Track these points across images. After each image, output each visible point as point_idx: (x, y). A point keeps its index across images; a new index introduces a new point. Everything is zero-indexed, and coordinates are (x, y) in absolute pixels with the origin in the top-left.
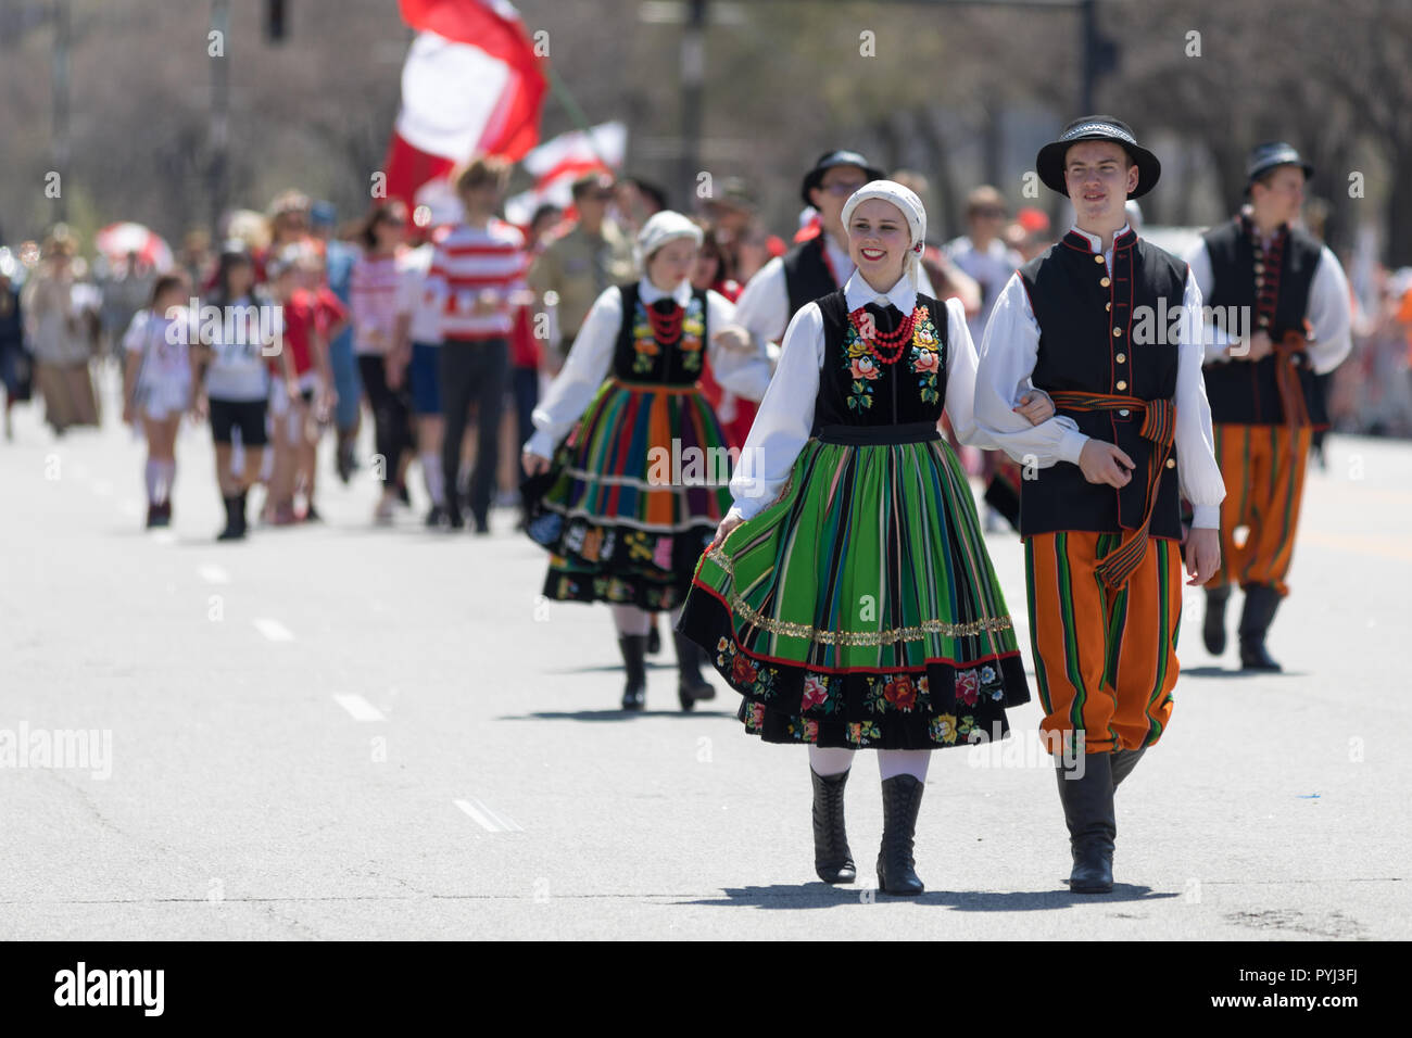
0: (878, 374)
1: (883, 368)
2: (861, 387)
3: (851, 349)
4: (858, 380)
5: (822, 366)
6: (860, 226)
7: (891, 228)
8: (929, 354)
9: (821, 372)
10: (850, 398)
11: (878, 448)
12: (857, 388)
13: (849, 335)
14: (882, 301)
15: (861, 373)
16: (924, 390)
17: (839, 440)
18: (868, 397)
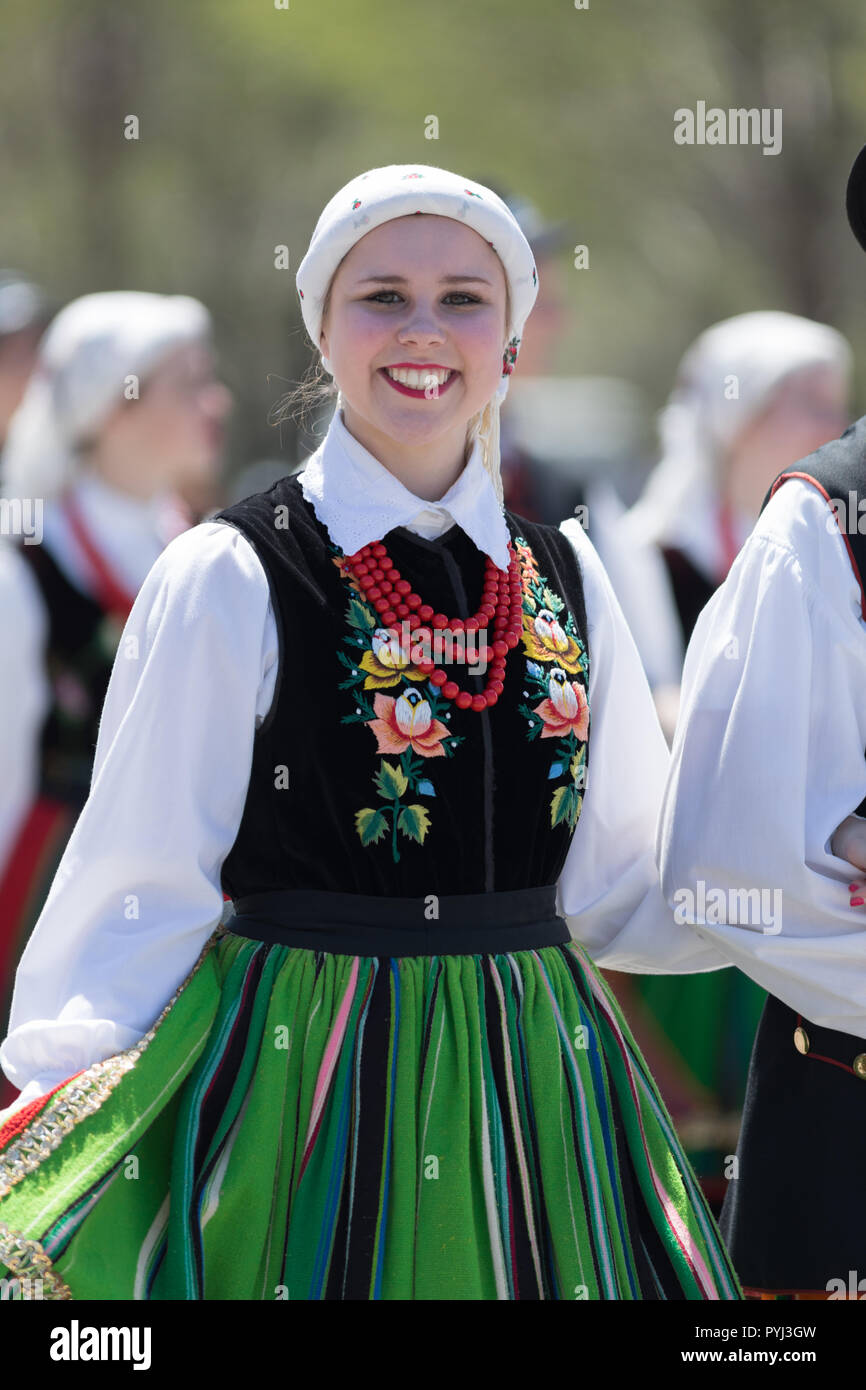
0: (446, 742)
1: (461, 722)
2: (401, 781)
3: (366, 664)
4: (394, 760)
5: (263, 713)
6: (374, 298)
7: (473, 299)
8: (567, 684)
9: (258, 733)
10: (365, 814)
11: (454, 964)
12: (389, 781)
13: (353, 622)
14: (425, 521)
15: (405, 737)
16: (560, 792)
17: (328, 939)
18: (419, 811)
